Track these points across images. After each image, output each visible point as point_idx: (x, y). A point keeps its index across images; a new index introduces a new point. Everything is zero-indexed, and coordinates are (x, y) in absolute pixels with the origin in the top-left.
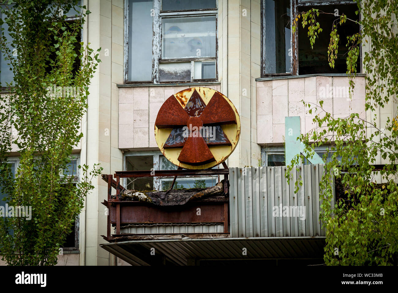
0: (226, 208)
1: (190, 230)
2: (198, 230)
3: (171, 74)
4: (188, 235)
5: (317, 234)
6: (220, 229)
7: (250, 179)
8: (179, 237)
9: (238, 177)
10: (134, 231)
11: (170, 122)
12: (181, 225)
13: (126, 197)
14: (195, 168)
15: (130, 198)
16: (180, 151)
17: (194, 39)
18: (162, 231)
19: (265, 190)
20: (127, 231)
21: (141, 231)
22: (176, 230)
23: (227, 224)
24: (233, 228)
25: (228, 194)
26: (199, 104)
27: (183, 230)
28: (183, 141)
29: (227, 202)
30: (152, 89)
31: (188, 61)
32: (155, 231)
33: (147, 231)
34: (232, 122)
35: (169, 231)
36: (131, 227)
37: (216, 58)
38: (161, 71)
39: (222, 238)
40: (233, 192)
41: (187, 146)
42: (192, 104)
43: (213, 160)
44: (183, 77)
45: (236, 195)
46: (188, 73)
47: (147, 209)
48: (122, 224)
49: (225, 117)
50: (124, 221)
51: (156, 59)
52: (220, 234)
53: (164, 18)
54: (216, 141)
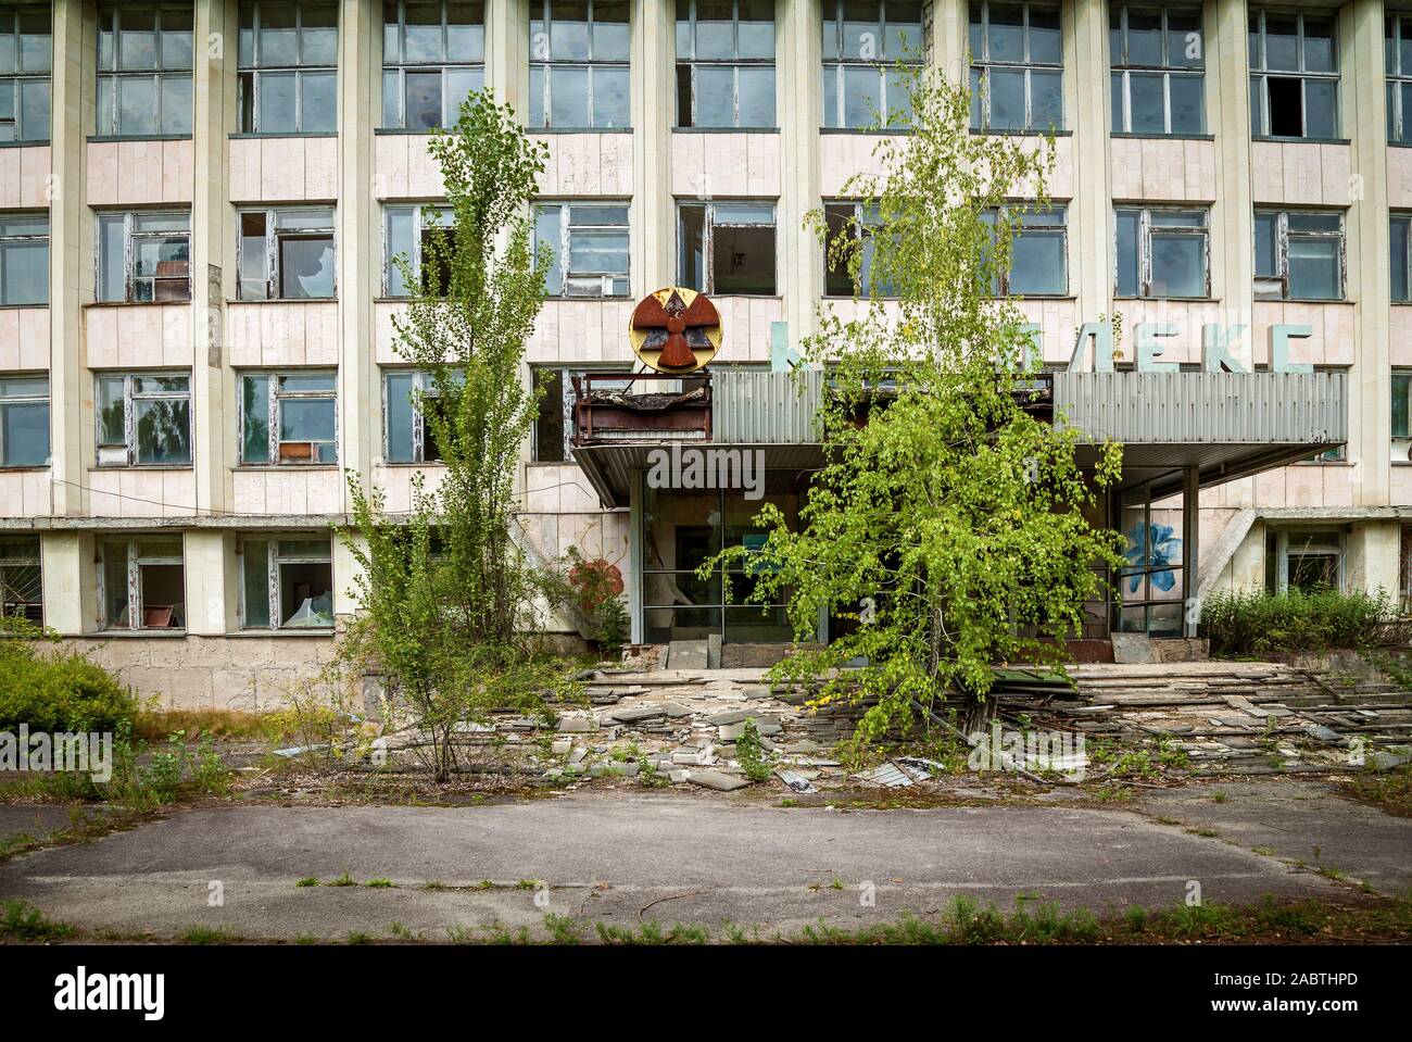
0: (707, 414)
1: (668, 436)
2: (676, 436)
3: (580, 289)
4: (666, 440)
5: (804, 441)
6: (701, 434)
7: (735, 384)
8: (658, 441)
9: (722, 382)
10: (605, 436)
11: (649, 323)
12: (658, 430)
13: (598, 400)
14: (674, 372)
15: (603, 401)
16: (660, 354)
17: (605, 254)
18: (638, 436)
19: (751, 396)
20: (597, 436)
21: (612, 436)
22: (653, 436)
23: (709, 428)
24: (716, 434)
25: (711, 399)
26: (679, 305)
27: (660, 435)
28: (662, 343)
29: (709, 408)
30: (560, 303)
31: (599, 277)
32: (628, 436)
33: (620, 436)
34: (715, 326)
35: (644, 436)
36: (602, 432)
37: (629, 274)
38: (569, 285)
40: (716, 396)
41: (667, 349)
42: (671, 305)
43: (695, 363)
44: (594, 292)
45: (719, 400)
46: (599, 289)
47: (620, 412)
48: (593, 429)
49: (708, 319)
50: (595, 425)
51: (565, 273)
52: (702, 439)
53: (573, 231)
54: (697, 345)
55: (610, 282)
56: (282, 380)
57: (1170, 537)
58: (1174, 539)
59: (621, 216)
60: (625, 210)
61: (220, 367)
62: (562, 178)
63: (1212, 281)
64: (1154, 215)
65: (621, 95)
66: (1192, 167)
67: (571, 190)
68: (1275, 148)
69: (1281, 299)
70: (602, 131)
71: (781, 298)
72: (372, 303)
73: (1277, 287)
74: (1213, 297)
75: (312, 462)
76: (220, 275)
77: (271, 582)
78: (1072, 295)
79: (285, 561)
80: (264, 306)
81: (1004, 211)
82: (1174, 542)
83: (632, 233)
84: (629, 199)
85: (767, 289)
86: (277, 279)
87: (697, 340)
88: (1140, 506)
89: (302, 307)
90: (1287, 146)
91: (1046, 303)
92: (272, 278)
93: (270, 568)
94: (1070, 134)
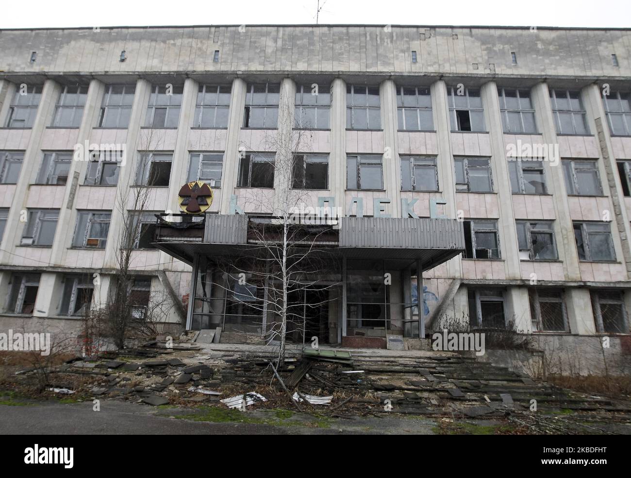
0: (203, 230)
1: (189, 239)
2: (191, 239)
4: (186, 241)
5: (239, 243)
6: (200, 239)
7: (214, 219)
8: (183, 242)
9: (209, 218)
10: (165, 238)
12: (185, 237)
13: (163, 224)
17: (213, 172)
18: (177, 239)
19: (220, 224)
20: (162, 238)
21: (168, 239)
22: (183, 239)
23: (203, 237)
24: (205, 239)
25: (205, 225)
27: (186, 239)
29: (204, 228)
32: (173, 239)
33: (171, 239)
35: (180, 239)
37: (221, 179)
39: (200, 243)
40: (207, 223)
45: (208, 225)
47: (171, 229)
48: (160, 235)
50: (161, 234)
51: (198, 178)
52: (200, 241)
53: (203, 163)
54: (202, 203)
55: (214, 182)
56: (94, 215)
57: (426, 291)
58: (427, 292)
59: (220, 159)
60: (223, 156)
61: (71, 209)
62: (201, 144)
63: (439, 184)
64: (415, 160)
65: (226, 117)
66: (428, 142)
67: (204, 149)
68: (460, 135)
69: (467, 192)
70: (217, 128)
71: (274, 189)
72: (129, 188)
73: (465, 187)
74: (440, 191)
75: (97, 247)
76: (79, 176)
77: (72, 295)
78: (384, 189)
79: (79, 287)
80: (92, 187)
81: (359, 158)
82: (428, 293)
83: (224, 164)
84: (224, 152)
85: (270, 185)
86: (100, 178)
87: (202, 201)
88: (414, 277)
89: (105, 188)
90: (464, 134)
91: (374, 192)
92: (97, 177)
93: (73, 289)
94: (382, 130)
